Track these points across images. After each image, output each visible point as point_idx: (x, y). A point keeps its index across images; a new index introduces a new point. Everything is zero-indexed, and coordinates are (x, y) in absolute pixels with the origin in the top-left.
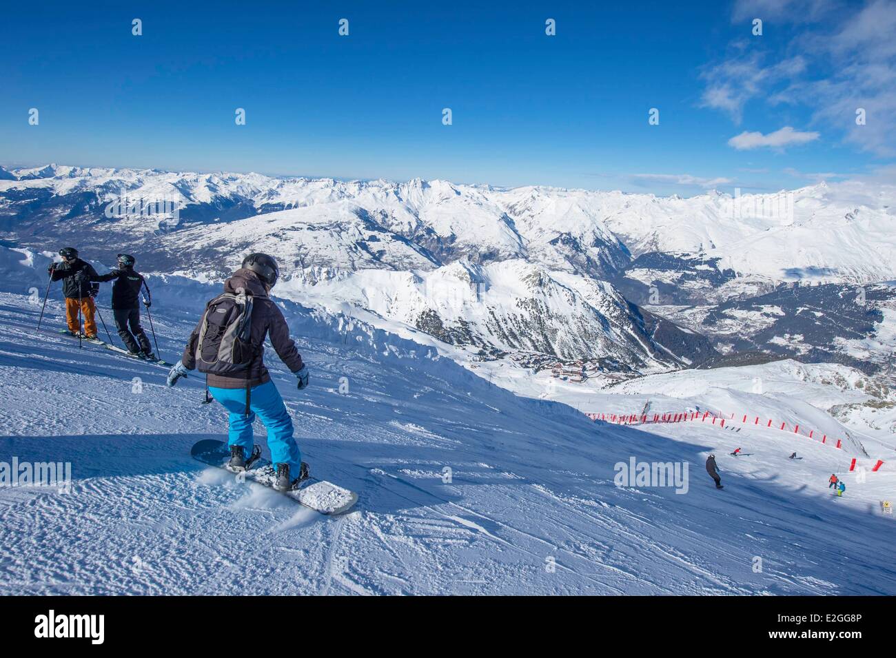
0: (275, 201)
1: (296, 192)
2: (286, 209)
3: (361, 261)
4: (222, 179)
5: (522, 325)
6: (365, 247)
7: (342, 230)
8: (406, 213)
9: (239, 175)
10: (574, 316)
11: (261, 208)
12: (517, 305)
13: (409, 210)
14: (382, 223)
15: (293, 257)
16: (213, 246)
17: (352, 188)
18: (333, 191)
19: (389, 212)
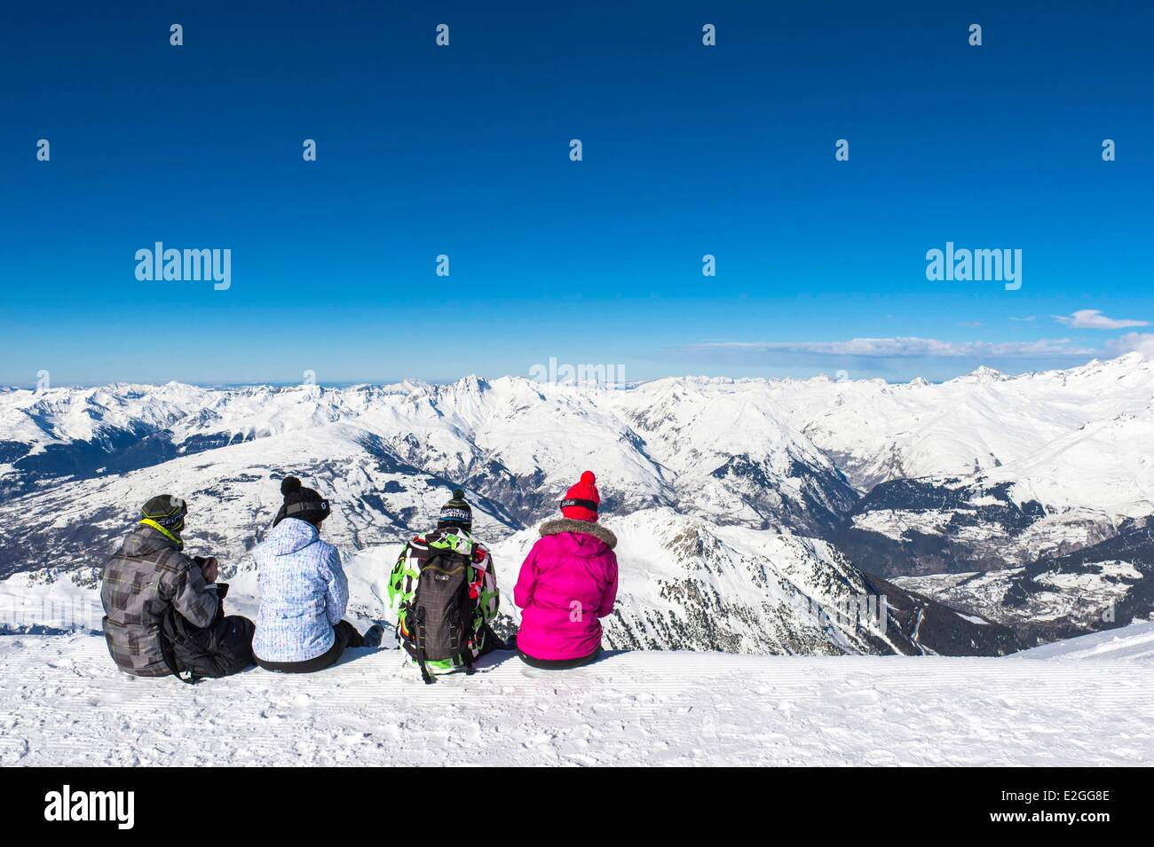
0: (212, 429)
1: (251, 411)
2: (232, 443)
3: (372, 530)
4: (116, 397)
5: (673, 632)
6: (377, 503)
7: (335, 475)
8: (453, 437)
9: (146, 388)
10: (766, 608)
11: (184, 444)
12: (662, 594)
13: (456, 431)
14: (409, 458)
15: (242, 531)
16: (92, 520)
19: (421, 439)
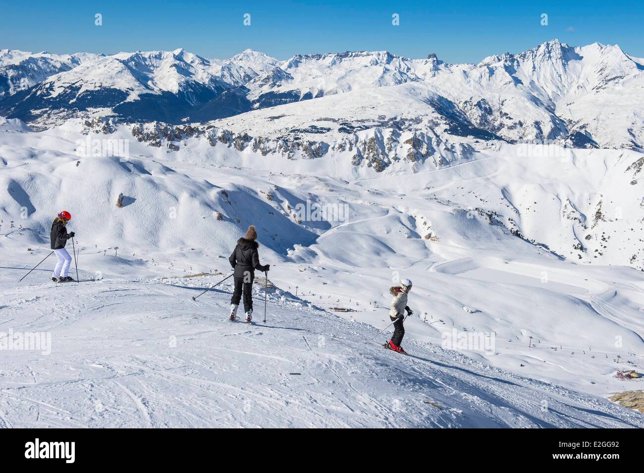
0: (285, 87)
1: (319, 74)
2: (302, 100)
8: (530, 106)
11: (258, 101)
13: (536, 101)
14: (481, 123)
17: (422, 67)
18: (386, 70)
19: (494, 104)
